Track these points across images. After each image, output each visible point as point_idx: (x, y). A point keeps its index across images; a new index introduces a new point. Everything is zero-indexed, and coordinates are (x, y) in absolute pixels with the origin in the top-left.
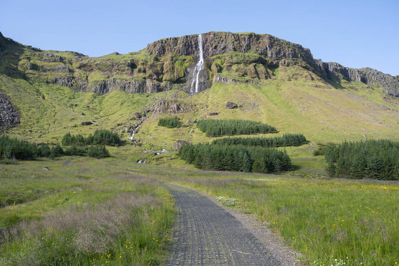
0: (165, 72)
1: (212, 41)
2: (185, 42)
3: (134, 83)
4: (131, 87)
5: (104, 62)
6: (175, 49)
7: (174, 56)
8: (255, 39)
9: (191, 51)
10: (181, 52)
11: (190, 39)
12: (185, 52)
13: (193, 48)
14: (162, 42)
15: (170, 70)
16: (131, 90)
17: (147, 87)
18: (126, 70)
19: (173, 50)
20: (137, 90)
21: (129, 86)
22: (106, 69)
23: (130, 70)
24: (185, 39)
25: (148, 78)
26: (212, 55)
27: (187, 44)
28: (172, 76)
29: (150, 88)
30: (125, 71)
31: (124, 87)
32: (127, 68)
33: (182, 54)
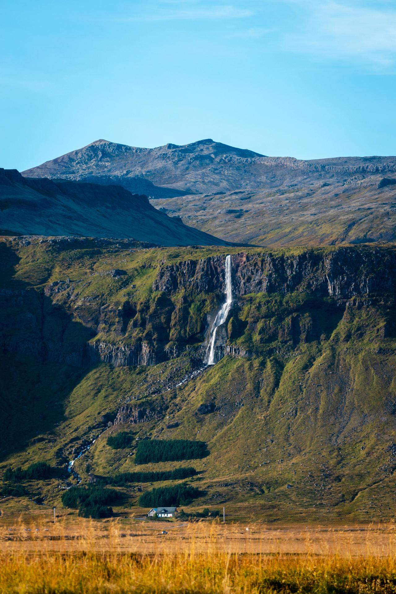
0: (172, 325)
1: (243, 269)
2: (205, 269)
3: (124, 350)
4: (119, 357)
5: (88, 304)
6: (191, 281)
7: (189, 295)
8: (310, 264)
9: (217, 283)
10: (200, 287)
11: (214, 263)
12: (206, 286)
13: (220, 279)
14: (172, 269)
15: (179, 321)
16: (119, 361)
17: (142, 355)
18: (116, 324)
19: (188, 283)
20: (126, 361)
21: (117, 355)
22: (89, 319)
23: (122, 324)
24: (206, 264)
25: (144, 340)
26: (244, 292)
27: (209, 272)
28: (182, 332)
29: (145, 357)
30: (114, 324)
31: (110, 355)
32: (117, 320)
33: (201, 291)
